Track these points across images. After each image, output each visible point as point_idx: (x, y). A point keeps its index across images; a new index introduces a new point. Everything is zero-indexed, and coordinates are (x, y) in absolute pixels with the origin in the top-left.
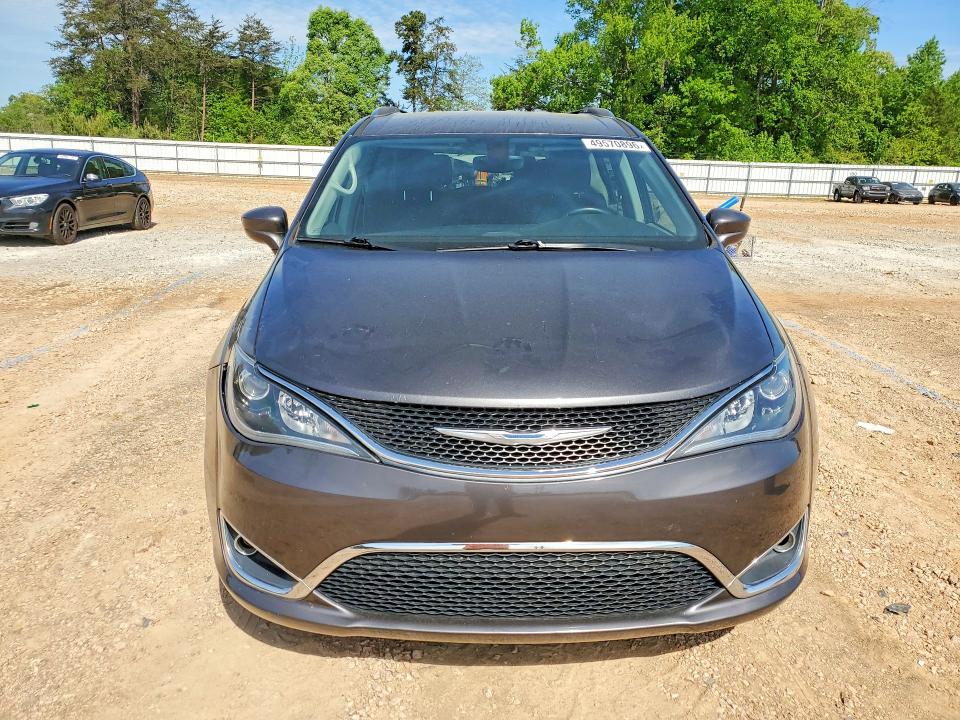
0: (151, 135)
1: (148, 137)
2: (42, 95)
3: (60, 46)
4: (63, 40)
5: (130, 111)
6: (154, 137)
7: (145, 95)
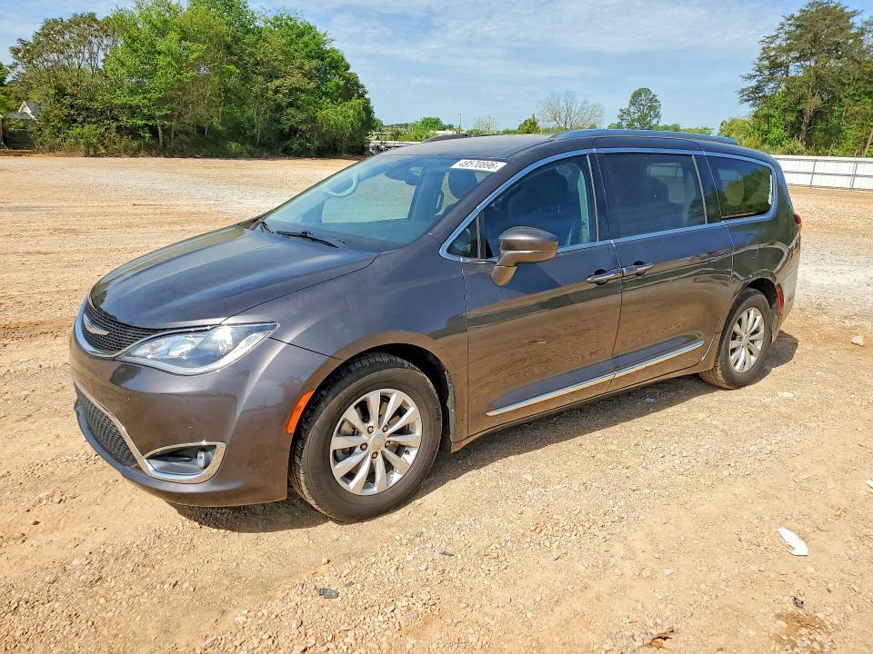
0: (795, 151)
1: (792, 153)
2: (746, 119)
3: (751, 77)
4: (753, 72)
5: (799, 129)
6: (799, 153)
7: (818, 114)
